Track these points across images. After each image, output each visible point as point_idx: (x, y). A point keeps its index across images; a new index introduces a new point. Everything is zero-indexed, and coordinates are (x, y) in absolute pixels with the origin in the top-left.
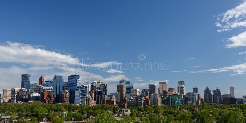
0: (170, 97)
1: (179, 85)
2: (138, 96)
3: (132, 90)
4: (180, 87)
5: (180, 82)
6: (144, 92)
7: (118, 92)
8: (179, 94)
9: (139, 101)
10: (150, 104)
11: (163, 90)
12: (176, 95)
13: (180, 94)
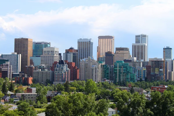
0: (118, 64)
1: (136, 42)
2: (56, 63)
3: (44, 49)
4: (138, 46)
5: (139, 36)
6: (69, 54)
7: (16, 53)
8: (135, 59)
9: (56, 73)
10: (78, 78)
11: (106, 51)
12: (130, 61)
13: (137, 59)
